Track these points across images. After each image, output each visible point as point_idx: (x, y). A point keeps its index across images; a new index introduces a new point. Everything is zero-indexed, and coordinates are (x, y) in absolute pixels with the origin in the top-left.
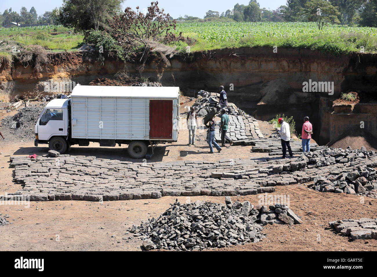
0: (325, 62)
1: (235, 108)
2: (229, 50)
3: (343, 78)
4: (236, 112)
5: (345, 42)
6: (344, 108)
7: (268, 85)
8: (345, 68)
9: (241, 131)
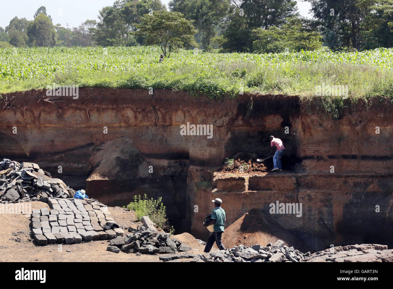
0: (197, 110)
1: (63, 187)
2: (37, 93)
3: (227, 134)
4: (65, 194)
5: (228, 76)
6: (234, 183)
7: (102, 148)
8: (230, 119)
9: (84, 223)
